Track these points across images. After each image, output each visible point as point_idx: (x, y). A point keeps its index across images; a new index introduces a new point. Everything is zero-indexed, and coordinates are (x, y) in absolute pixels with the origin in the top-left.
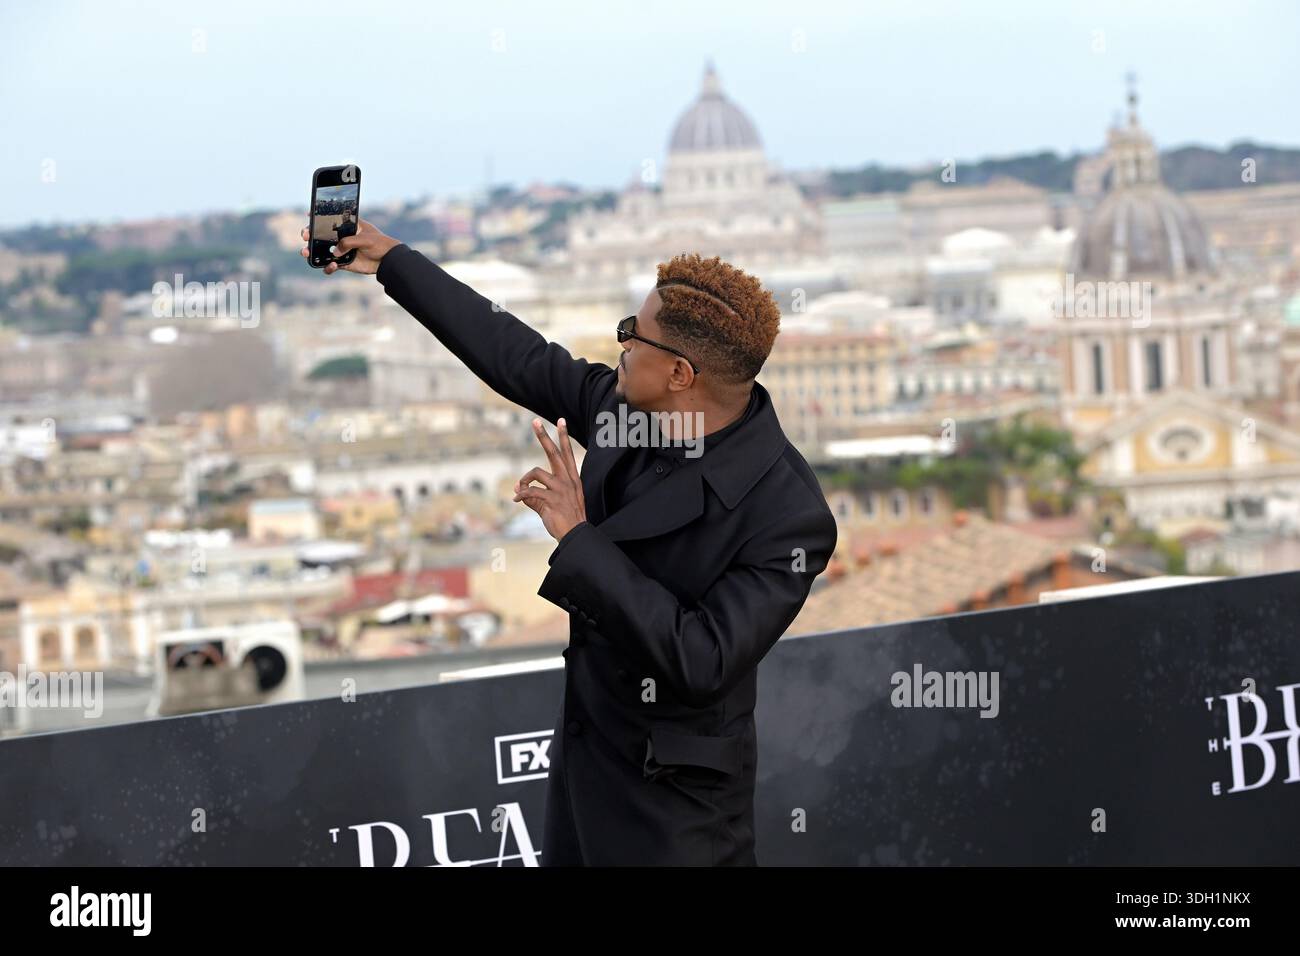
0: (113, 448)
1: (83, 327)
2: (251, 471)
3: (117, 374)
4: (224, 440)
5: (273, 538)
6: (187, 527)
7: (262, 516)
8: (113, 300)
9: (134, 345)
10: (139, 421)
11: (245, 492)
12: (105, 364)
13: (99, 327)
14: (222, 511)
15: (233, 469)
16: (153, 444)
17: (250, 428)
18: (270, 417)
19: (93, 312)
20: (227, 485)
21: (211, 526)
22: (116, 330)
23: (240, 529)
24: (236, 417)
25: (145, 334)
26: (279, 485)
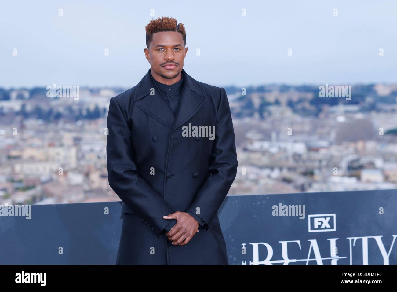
0: (323, 152)
1: (316, 114)
2: (364, 161)
3: (326, 130)
4: (356, 151)
5: (368, 181)
6: (343, 176)
7: (366, 175)
8: (326, 108)
9: (331, 122)
10: (331, 144)
11: (361, 167)
12: (323, 127)
13: (322, 115)
14: (354, 172)
15: (358, 160)
16: (335, 151)
17: (364, 148)
18: (371, 145)
19: (320, 111)
20: (356, 165)
21: (351, 176)
22: (327, 116)
23: (359, 178)
24: (360, 145)
25: (335, 118)
26: (372, 165)
